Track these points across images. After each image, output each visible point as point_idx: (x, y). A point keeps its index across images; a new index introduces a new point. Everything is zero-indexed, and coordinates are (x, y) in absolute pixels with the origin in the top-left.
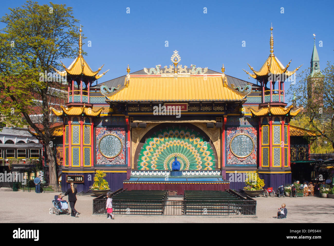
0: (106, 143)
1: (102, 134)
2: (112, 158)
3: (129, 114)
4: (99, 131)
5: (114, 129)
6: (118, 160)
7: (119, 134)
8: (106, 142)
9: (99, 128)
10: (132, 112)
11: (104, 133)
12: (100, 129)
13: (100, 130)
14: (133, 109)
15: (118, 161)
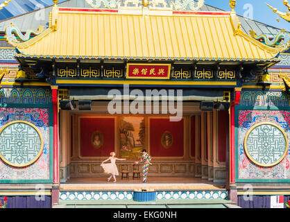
0: (10, 138)
2: (23, 167)
3: (58, 82)
7: (36, 121)
8: (10, 136)
11: (8, 119)
14: (66, 73)
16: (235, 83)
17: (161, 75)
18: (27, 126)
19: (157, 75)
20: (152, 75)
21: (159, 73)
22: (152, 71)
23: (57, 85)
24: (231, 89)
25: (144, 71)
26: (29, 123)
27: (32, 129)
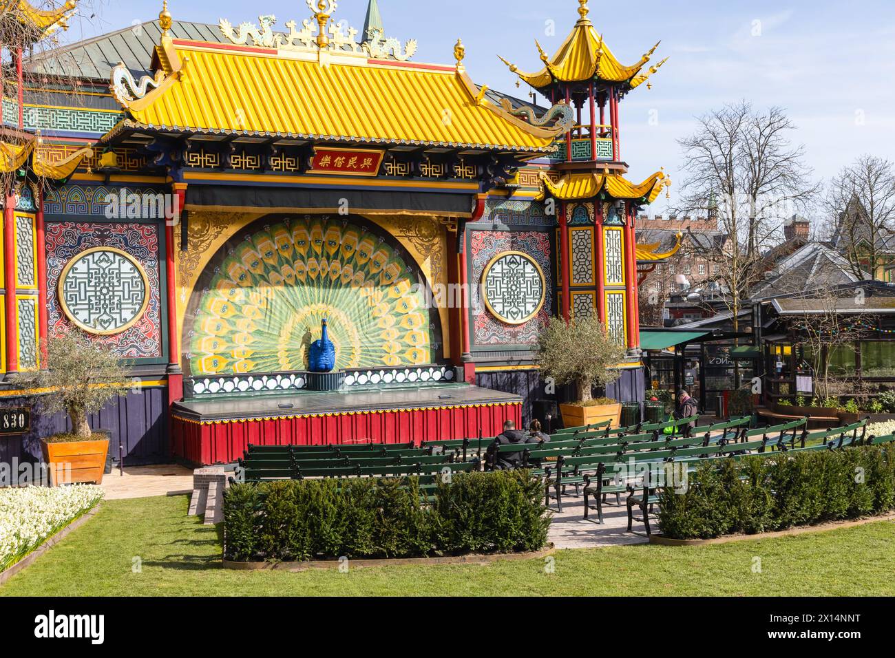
0: (86, 281)
1: (71, 247)
2: (112, 336)
3: (187, 176)
4: (57, 237)
5: (115, 228)
6: (135, 344)
7: (134, 248)
8: (86, 276)
9: (57, 225)
10: (198, 168)
11: (79, 244)
12: (61, 227)
13: (63, 230)
14: (201, 160)
15: (134, 346)
16: (476, 186)
17: (365, 169)
18: (117, 258)
19: (359, 169)
20: (351, 169)
21: (363, 166)
22: (353, 160)
23: (185, 181)
24: (470, 196)
25: (339, 161)
26: (121, 252)
27: (127, 263)
